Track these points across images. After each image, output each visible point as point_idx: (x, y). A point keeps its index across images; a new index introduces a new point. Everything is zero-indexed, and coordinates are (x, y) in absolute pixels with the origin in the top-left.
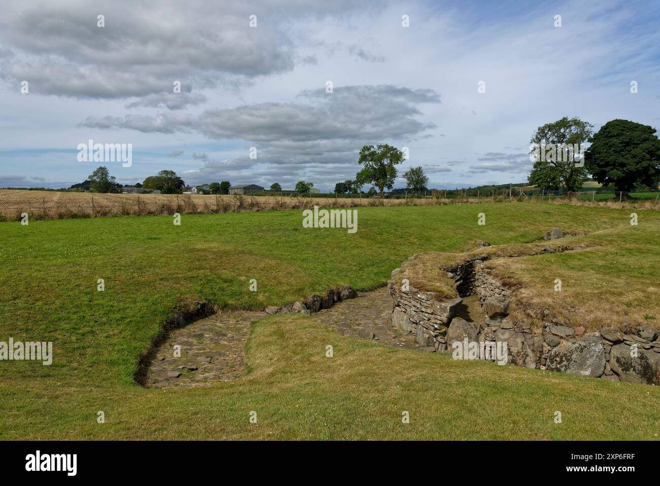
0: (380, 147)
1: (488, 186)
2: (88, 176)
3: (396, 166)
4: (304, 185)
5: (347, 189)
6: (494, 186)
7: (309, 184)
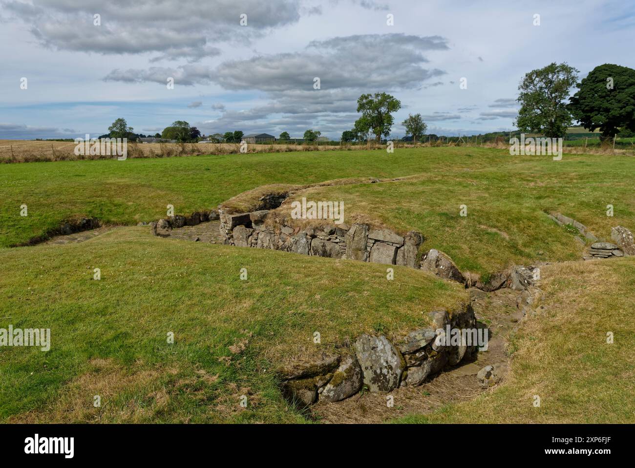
0: (377, 95)
1: (498, 133)
2: (108, 127)
3: (392, 114)
4: (312, 133)
5: (354, 137)
6: (504, 132)
7: (316, 133)
